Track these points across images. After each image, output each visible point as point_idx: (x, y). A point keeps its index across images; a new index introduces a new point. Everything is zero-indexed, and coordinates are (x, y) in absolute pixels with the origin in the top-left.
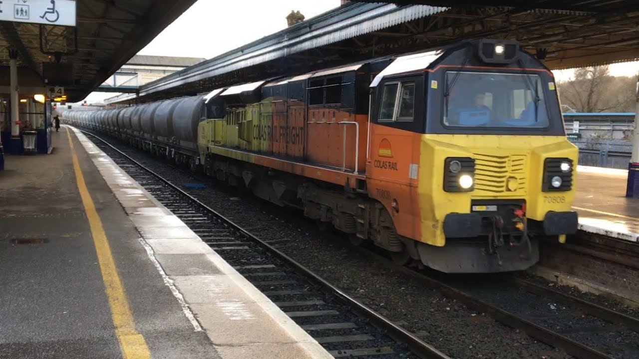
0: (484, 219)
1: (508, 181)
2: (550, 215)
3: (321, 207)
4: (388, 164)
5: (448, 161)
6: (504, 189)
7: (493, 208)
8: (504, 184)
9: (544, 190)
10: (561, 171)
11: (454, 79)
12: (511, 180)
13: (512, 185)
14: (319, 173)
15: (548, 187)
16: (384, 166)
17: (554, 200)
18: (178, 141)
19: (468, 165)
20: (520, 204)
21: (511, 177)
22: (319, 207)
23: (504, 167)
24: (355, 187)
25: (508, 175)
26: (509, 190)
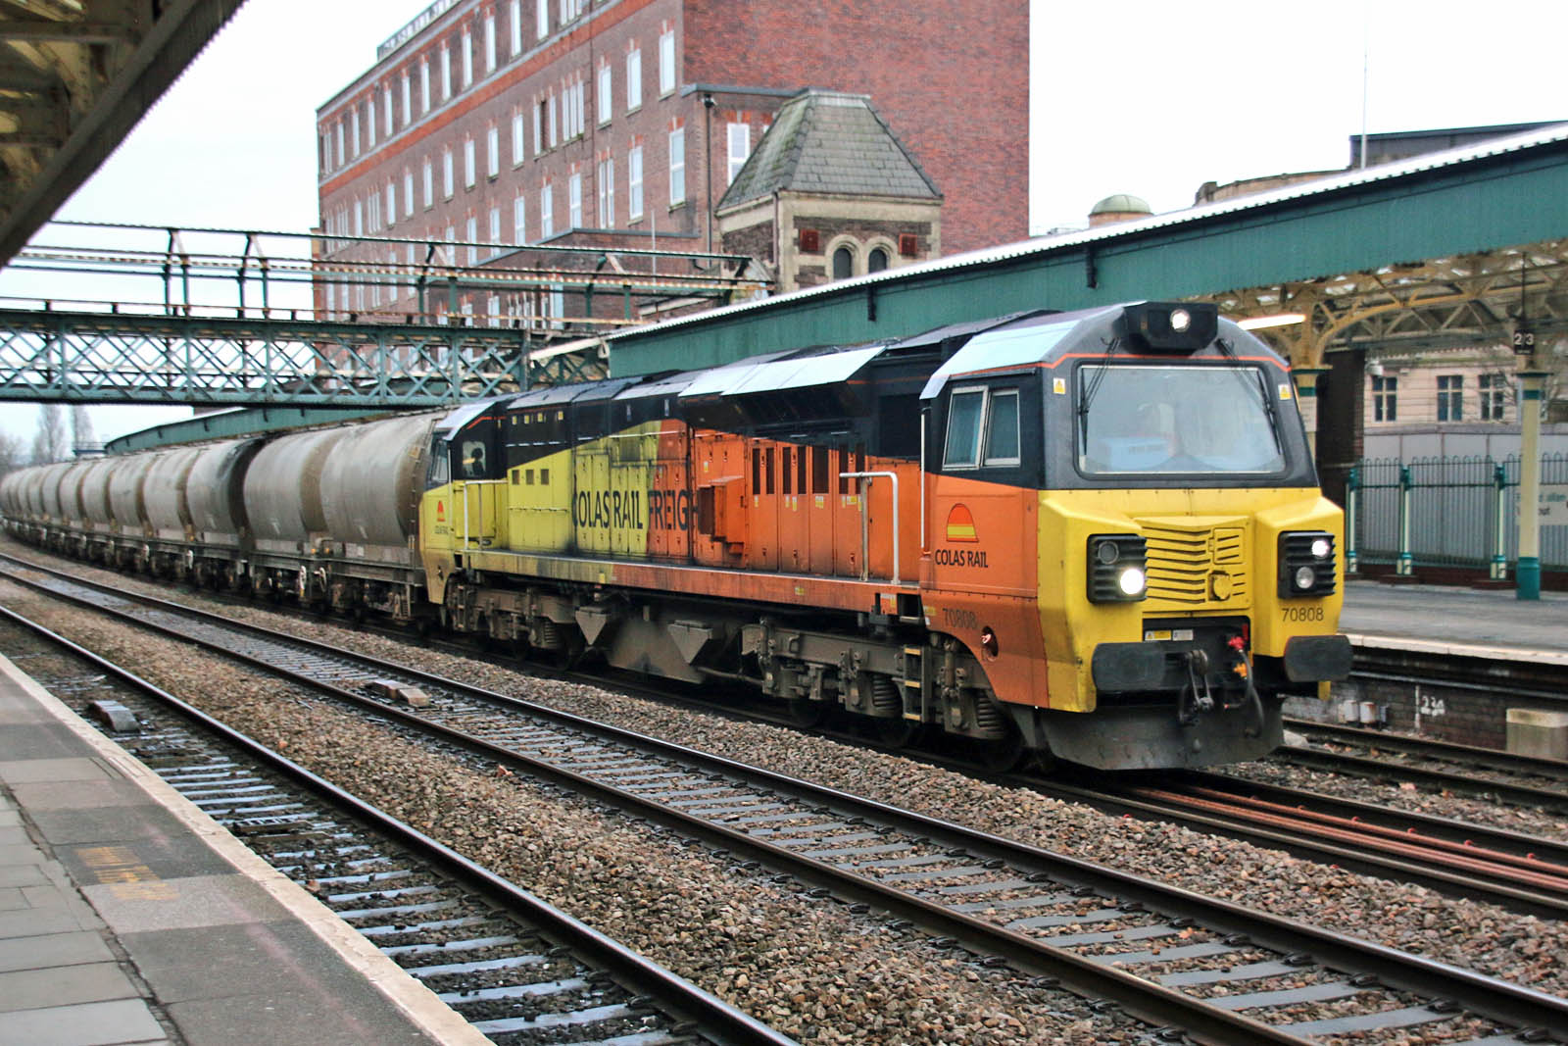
0: (1169, 657)
1: (1213, 580)
2: (1296, 644)
3: (808, 668)
4: (965, 555)
5: (1094, 542)
6: (1205, 596)
7: (1188, 635)
8: (1205, 586)
9: (1281, 595)
10: (1313, 558)
11: (1096, 380)
12: (1219, 577)
13: (1222, 587)
14: (798, 591)
15: (1288, 591)
16: (956, 560)
17: (1303, 615)
18: (339, 545)
19: (1131, 548)
20: (1239, 625)
21: (1216, 572)
22: (801, 669)
23: (1204, 552)
24: (895, 612)
25: (1211, 567)
26: (1216, 598)
